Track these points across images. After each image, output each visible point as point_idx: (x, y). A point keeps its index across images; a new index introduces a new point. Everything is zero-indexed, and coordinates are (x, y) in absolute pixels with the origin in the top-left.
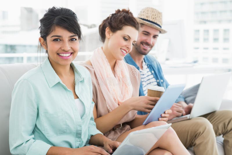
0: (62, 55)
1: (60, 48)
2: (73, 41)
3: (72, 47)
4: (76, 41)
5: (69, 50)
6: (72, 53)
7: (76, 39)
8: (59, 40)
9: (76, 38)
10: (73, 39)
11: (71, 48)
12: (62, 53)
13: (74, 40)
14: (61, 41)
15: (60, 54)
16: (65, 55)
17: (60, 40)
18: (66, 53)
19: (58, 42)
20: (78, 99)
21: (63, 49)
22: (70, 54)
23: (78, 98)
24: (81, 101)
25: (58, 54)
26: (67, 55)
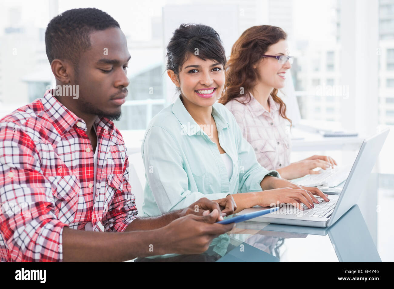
0: (202, 92)
1: (199, 83)
2: (216, 71)
3: (216, 79)
4: (220, 71)
5: (212, 84)
6: (215, 89)
7: (220, 69)
8: (196, 71)
9: (220, 67)
10: (216, 68)
11: (214, 81)
12: (202, 90)
13: (218, 69)
14: (199, 73)
15: (199, 92)
16: (206, 92)
17: (198, 71)
18: (207, 88)
19: (195, 74)
20: (224, 154)
21: (202, 83)
22: (213, 90)
23: (225, 152)
24: (228, 156)
25: (196, 91)
26: (210, 92)
